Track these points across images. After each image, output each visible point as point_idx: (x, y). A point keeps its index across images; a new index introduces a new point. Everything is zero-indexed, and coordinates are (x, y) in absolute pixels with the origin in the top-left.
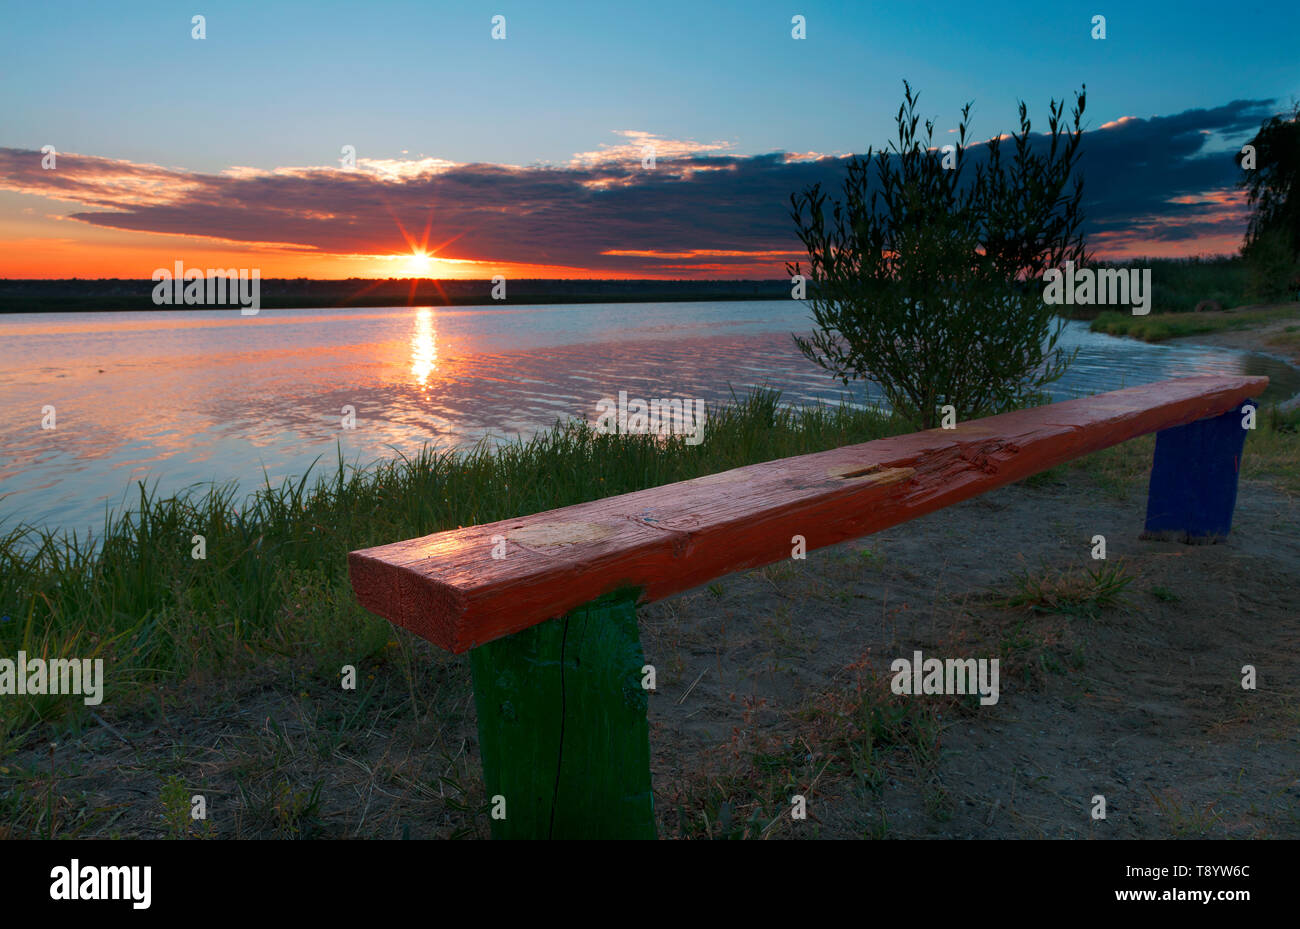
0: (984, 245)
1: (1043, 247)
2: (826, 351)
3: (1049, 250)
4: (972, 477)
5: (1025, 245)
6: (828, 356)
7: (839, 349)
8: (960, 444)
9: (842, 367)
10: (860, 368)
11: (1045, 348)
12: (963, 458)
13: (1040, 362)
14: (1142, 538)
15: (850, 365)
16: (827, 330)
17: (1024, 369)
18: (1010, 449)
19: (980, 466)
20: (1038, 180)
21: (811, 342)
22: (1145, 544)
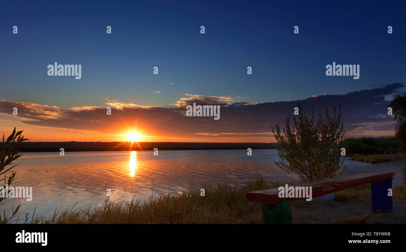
0: (321, 138)
1: (336, 139)
2: (283, 165)
3: (337, 140)
4: (332, 188)
5: (331, 138)
6: (284, 166)
7: (287, 165)
8: (329, 182)
9: (288, 169)
10: (292, 170)
11: (340, 165)
12: (331, 185)
13: (339, 168)
14: (372, 212)
15: (290, 169)
16: (282, 159)
17: (336, 170)
18: (339, 183)
19: (334, 186)
20: (333, 123)
21: (279, 163)
22: (373, 214)
